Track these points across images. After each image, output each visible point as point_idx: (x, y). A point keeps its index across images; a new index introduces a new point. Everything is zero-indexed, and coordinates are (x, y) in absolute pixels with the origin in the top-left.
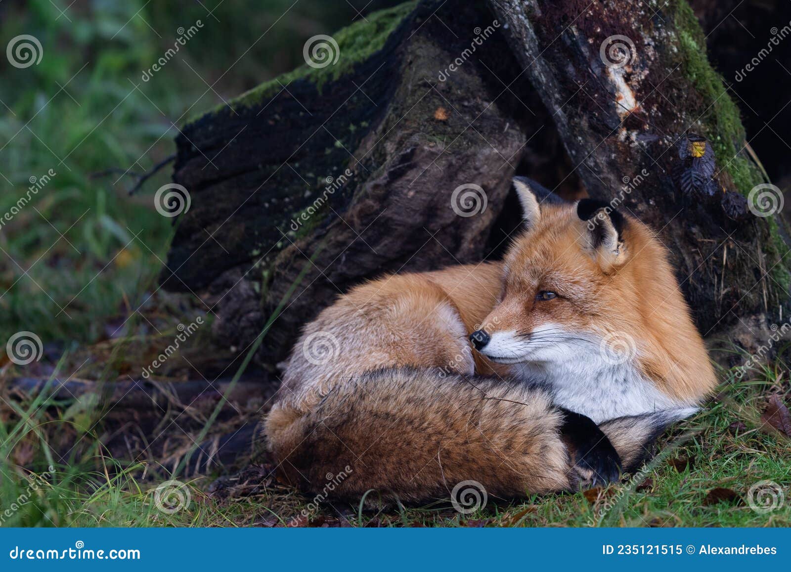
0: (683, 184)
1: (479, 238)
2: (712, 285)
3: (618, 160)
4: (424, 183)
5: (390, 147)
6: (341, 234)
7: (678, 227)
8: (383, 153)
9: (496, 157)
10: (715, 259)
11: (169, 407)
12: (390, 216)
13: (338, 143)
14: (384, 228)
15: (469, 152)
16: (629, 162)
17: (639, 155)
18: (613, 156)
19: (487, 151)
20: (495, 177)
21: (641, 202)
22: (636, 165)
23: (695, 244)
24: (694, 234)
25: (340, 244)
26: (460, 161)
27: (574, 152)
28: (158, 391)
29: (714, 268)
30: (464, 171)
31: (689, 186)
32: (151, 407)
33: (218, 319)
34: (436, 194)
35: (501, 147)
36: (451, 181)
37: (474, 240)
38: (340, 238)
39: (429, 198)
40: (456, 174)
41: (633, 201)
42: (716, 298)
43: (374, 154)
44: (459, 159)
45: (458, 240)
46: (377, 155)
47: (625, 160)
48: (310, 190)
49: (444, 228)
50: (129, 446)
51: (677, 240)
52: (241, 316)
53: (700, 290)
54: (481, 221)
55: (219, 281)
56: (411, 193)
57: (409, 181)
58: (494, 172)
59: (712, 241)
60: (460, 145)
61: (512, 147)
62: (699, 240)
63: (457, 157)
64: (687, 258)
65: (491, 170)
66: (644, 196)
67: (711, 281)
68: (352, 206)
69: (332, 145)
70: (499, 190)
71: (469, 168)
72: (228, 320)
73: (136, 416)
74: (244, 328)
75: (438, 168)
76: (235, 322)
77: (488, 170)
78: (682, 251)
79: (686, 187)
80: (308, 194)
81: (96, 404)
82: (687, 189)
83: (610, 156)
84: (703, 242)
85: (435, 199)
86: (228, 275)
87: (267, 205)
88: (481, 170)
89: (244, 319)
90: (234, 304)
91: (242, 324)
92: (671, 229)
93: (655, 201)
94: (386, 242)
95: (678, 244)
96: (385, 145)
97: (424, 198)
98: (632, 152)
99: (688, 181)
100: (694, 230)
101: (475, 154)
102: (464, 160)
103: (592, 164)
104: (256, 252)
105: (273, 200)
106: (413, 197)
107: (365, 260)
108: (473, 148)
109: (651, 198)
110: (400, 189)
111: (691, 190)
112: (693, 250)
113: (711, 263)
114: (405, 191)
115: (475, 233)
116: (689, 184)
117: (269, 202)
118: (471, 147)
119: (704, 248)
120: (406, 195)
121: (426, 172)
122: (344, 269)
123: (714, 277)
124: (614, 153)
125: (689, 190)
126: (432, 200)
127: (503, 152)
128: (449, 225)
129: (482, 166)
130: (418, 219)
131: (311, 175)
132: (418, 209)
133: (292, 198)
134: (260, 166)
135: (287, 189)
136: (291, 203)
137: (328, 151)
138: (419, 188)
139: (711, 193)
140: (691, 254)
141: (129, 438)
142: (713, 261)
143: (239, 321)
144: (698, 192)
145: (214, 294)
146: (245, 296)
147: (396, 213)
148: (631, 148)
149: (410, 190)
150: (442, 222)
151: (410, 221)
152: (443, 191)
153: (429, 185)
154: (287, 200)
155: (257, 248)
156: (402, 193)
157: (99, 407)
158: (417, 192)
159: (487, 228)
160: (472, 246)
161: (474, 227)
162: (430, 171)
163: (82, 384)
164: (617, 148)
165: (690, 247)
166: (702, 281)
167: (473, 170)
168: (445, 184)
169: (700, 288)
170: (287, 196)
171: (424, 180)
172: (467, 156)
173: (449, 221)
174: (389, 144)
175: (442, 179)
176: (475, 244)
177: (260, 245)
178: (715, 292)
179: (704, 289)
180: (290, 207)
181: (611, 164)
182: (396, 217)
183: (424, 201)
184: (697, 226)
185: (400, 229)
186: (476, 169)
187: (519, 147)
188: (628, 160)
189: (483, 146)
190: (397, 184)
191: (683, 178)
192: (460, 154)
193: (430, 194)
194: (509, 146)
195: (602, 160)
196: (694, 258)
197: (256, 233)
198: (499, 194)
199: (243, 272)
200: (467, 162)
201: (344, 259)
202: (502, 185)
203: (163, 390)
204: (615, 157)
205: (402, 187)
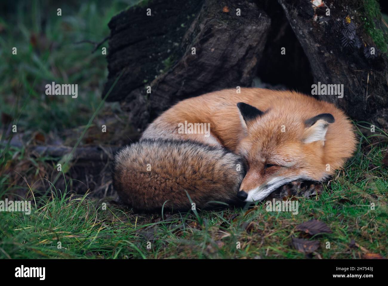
0: (343, 42)
1: (251, 72)
2: (362, 93)
3: (314, 31)
4: (219, 45)
5: (202, 26)
6: (180, 71)
7: (345, 64)
8: (199, 29)
9: (255, 30)
10: (363, 80)
11: (108, 160)
12: (203, 61)
13: (182, 25)
14: (202, 68)
15: (240, 28)
16: (320, 32)
17: (324, 28)
18: (311, 29)
19: (249, 28)
20: (255, 41)
21: (326, 52)
22: (323, 33)
23: (353, 73)
24: (352, 68)
25: (181, 76)
26: (236, 33)
27: (294, 27)
28: (103, 152)
29: (363, 85)
30: (239, 38)
31: (346, 44)
32: (100, 160)
33: (131, 115)
34: (226, 50)
35: (257, 25)
36: (233, 43)
37: (249, 73)
38: (180, 73)
39: (222, 52)
40: (235, 40)
41: (322, 51)
42: (364, 100)
43: (194, 30)
44: (235, 32)
45: (240, 73)
46: (196, 31)
47: (317, 31)
48: (170, 49)
49: (232, 67)
50: (87, 180)
51: (345, 71)
52: (141, 114)
53: (356, 96)
54: (252, 64)
55: (129, 96)
56: (213, 50)
57: (211, 43)
58: (254, 38)
59: (362, 71)
60: (236, 25)
61: (263, 25)
62: (355, 71)
63: (234, 31)
64: (349, 80)
65: (253, 37)
66: (327, 49)
67: (361, 91)
68: (184, 56)
69: (180, 26)
70: (259, 47)
71: (241, 36)
72: (135, 115)
73: (93, 165)
74: (142, 120)
75: (225, 37)
76: (138, 116)
77: (251, 37)
78: (347, 76)
79: (345, 44)
80: (169, 51)
81: (72, 159)
82: (345, 45)
83: (309, 29)
84: (357, 72)
85: (226, 52)
86: (133, 92)
87: (150, 57)
88: (248, 37)
89: (142, 115)
90: (137, 108)
91: (142, 117)
92: (341, 65)
93: (333, 52)
94: (203, 74)
95: (345, 73)
96: (200, 25)
97: (220, 52)
98: (321, 26)
99: (346, 41)
100: (352, 66)
101: (243, 29)
102: (238, 32)
103: (301, 33)
104: (145, 81)
105: (153, 54)
106: (214, 52)
107: (194, 83)
108: (242, 26)
109: (331, 50)
110: (207, 48)
111: (347, 46)
112: (352, 76)
113: (361, 82)
114: (210, 49)
115: (249, 69)
116: (346, 42)
117: (151, 55)
118: (241, 26)
119: (358, 75)
120: (210, 50)
121: (218, 39)
122: (184, 89)
123: (363, 90)
124: (312, 27)
125: (346, 45)
126: (224, 53)
127: (258, 28)
128: (235, 65)
129: (248, 35)
130: (218, 63)
131: (170, 41)
132: (217, 57)
133: (162, 53)
134: (148, 37)
135: (159, 49)
136: (161, 56)
137: (178, 29)
138: (216, 47)
139: (359, 47)
140: (351, 78)
141: (88, 175)
142: (363, 81)
143: (140, 115)
144: (351, 46)
145: (128, 102)
146: (142, 103)
147: (206, 60)
148: (320, 25)
149: (212, 48)
150: (231, 64)
151: (214, 64)
152: (229, 48)
153: (221, 45)
154: (159, 54)
155: (146, 79)
156: (208, 49)
157: (73, 161)
158: (215, 49)
159: (255, 66)
160: (248, 76)
161: (248, 66)
162: (221, 38)
163: (67, 149)
164: (313, 25)
165: (351, 74)
166: (357, 92)
167: (243, 38)
168: (229, 45)
169: (356, 95)
170: (159, 52)
171: (218, 43)
172: (240, 30)
173: (234, 64)
174: (201, 25)
175: (227, 42)
176: (250, 75)
177: (147, 77)
178: (363, 97)
179: (358, 96)
180: (161, 58)
181: (310, 33)
182: (206, 62)
183: (220, 53)
184: (354, 64)
185: (210, 68)
186: (245, 37)
187: (267, 25)
188: (319, 31)
189: (247, 25)
190: (205, 45)
191: (343, 40)
192: (235, 29)
193: (222, 50)
194: (262, 25)
195: (306, 31)
196: (353, 80)
197: (146, 71)
198: (259, 50)
199: (140, 91)
200: (240, 33)
201: (183, 83)
202: (260, 45)
203: (106, 152)
204: (312, 29)
205: (207, 47)
